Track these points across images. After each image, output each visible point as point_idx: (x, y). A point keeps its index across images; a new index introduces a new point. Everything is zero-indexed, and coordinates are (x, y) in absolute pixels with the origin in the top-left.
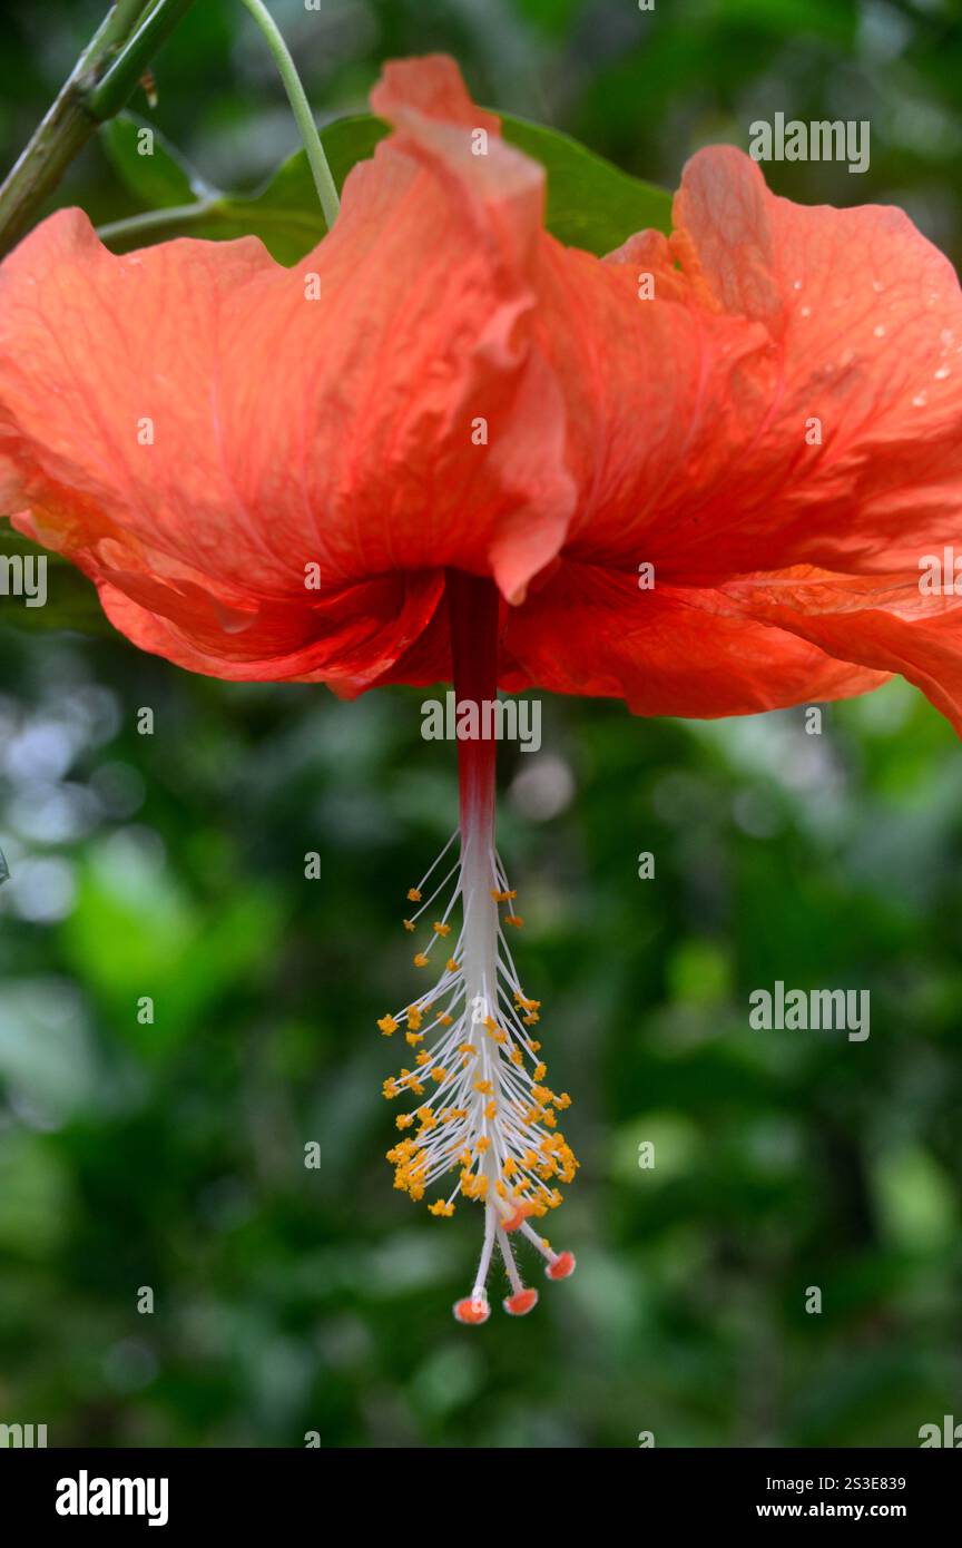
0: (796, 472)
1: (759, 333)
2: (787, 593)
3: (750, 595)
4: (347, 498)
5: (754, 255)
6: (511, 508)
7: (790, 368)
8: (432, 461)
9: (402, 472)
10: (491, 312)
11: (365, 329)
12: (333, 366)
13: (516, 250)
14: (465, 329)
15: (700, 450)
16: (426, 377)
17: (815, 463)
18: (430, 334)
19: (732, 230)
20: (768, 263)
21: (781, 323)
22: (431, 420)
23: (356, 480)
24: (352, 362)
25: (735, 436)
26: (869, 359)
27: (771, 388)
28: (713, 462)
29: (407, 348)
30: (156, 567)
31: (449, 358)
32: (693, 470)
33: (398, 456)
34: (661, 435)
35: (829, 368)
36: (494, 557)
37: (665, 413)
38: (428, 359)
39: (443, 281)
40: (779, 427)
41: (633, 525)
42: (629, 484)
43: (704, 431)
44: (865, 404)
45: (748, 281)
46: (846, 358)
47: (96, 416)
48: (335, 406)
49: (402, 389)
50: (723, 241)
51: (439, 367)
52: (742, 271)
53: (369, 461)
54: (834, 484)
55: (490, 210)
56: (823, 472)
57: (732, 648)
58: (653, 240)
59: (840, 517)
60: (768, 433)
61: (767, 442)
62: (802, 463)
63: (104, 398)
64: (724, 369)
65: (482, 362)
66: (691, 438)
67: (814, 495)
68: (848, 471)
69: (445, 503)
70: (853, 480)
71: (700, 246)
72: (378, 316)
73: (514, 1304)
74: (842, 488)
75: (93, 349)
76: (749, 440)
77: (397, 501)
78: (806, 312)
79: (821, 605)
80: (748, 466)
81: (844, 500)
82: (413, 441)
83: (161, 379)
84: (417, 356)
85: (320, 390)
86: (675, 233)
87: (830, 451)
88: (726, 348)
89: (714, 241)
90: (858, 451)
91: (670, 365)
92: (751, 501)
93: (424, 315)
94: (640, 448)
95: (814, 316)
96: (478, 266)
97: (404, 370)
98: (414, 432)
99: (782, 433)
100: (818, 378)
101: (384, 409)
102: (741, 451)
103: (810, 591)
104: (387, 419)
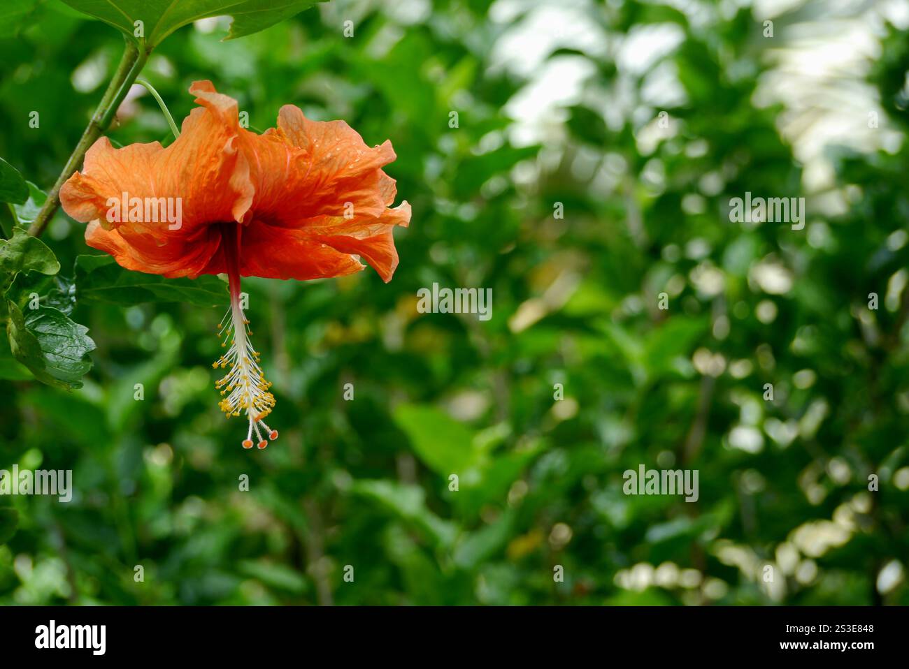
0: (318, 186)
1: (304, 151)
2: (322, 230)
3: (311, 231)
4: (191, 200)
5: (302, 134)
6: (237, 196)
7: (313, 159)
8: (214, 185)
9: (206, 190)
10: (226, 140)
11: (192, 152)
12: (184, 164)
13: (232, 123)
14: (220, 147)
15: (290, 180)
16: (210, 162)
17: (323, 185)
18: (210, 151)
19: (295, 127)
20: (306, 135)
21: (311, 149)
22: (213, 173)
23: (192, 194)
24: (189, 162)
25: (299, 177)
26: (336, 156)
27: (308, 164)
28: (293, 184)
29: (205, 155)
30: (137, 231)
31: (216, 156)
32: (288, 187)
33: (204, 185)
34: (277, 176)
35: (324, 158)
36: (234, 211)
37: (278, 170)
38: (210, 158)
39: (213, 137)
40: (311, 174)
41: (272, 205)
42: (270, 190)
43: (290, 175)
44: (336, 168)
45: (301, 140)
46: (329, 156)
47: (117, 187)
48: (185, 175)
49: (203, 167)
50: (293, 130)
51: (214, 159)
52: (298, 138)
53: (196, 188)
54: (329, 190)
55: (224, 113)
56: (325, 187)
57: (310, 255)
58: (272, 130)
59: (332, 199)
60: (309, 176)
61: (308, 178)
62: (319, 185)
63: (119, 182)
64: (294, 159)
65: (224, 153)
66: (286, 176)
67: (323, 193)
68: (333, 186)
69: (219, 198)
70: (334, 189)
71: (286, 132)
72: (195, 149)
73: (260, 446)
74: (332, 191)
75: (114, 170)
76: (303, 178)
77: (205, 198)
78: (317, 146)
79: (332, 233)
80: (304, 185)
81: (331, 195)
82: (208, 180)
83: (135, 175)
84: (207, 157)
85: (181, 170)
86: (278, 128)
87: (327, 181)
88: (294, 154)
89: (290, 131)
90: (335, 180)
91: (278, 158)
92: (306, 196)
93: (208, 146)
94: (272, 180)
95: (320, 147)
96: (222, 129)
97: (204, 161)
98: (208, 177)
99: (312, 176)
100: (322, 162)
101: (200, 172)
102: (300, 181)
103: (328, 229)
104: (201, 175)
